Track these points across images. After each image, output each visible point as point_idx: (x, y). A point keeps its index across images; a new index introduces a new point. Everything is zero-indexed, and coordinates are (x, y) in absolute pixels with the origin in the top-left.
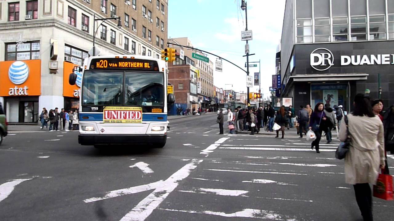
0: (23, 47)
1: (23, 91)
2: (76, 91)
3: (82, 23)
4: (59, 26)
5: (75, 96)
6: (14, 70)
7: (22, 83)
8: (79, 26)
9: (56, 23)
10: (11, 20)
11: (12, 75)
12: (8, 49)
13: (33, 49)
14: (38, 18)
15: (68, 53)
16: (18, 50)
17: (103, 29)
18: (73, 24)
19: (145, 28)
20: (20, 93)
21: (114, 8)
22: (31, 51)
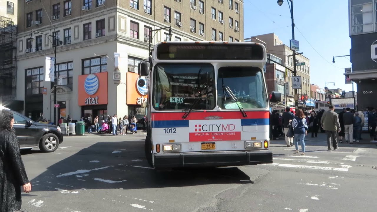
0: (96, 62)
1: (95, 101)
2: (139, 99)
3: (145, 34)
4: (122, 40)
5: (139, 103)
6: (88, 82)
7: (94, 93)
8: (142, 38)
9: (119, 38)
10: (86, 39)
11: (87, 87)
12: (84, 65)
13: (103, 63)
14: (105, 35)
15: (131, 64)
16: (92, 65)
17: (167, 37)
18: (136, 36)
19: (215, 30)
20: (93, 102)
21: (178, 15)
22: (101, 65)
